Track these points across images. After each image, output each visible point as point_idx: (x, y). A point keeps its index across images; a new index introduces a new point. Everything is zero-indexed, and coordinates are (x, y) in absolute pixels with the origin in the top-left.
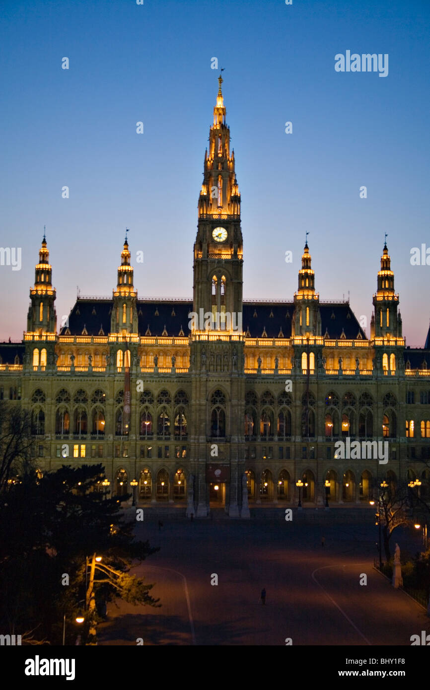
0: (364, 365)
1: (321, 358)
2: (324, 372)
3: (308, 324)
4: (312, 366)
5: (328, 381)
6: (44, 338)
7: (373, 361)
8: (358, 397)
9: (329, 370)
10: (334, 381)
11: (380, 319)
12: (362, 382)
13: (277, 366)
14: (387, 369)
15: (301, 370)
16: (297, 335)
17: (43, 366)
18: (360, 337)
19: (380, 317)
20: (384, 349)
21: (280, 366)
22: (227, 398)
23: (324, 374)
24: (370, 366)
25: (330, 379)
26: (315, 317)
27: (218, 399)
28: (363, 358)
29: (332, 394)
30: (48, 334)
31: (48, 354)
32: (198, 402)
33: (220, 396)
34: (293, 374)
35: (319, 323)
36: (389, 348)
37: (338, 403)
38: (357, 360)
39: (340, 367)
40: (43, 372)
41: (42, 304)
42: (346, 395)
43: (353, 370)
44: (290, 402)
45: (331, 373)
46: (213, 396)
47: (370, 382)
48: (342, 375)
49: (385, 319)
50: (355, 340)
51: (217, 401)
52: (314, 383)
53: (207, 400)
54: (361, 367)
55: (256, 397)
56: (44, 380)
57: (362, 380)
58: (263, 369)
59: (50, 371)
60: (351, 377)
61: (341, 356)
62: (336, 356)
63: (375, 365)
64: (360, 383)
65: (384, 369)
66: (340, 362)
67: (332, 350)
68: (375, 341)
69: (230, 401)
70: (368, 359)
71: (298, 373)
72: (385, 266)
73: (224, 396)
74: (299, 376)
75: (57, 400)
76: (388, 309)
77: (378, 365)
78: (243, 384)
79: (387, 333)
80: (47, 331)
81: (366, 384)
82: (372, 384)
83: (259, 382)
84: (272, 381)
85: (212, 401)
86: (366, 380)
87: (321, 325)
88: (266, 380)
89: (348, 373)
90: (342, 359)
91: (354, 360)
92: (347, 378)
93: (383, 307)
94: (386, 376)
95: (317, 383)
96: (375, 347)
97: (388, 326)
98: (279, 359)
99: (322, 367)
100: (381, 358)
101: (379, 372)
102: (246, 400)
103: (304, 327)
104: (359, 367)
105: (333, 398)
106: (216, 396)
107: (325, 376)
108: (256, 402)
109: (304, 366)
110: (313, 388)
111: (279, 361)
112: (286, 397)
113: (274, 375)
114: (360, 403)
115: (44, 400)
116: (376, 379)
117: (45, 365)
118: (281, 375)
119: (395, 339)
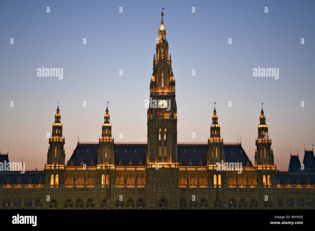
0: (251, 182)
1: (225, 178)
2: (227, 186)
3: (217, 157)
4: (220, 183)
5: (230, 192)
6: (57, 168)
7: (257, 180)
8: (248, 202)
9: (230, 185)
10: (233, 192)
11: (260, 154)
12: (251, 192)
13: (198, 183)
14: (266, 185)
15: (213, 185)
16: (210, 164)
17: (57, 185)
18: (248, 165)
19: (260, 152)
20: (264, 172)
21: (201, 183)
22: (169, 203)
23: (227, 188)
24: (255, 182)
25: (231, 191)
26: (221, 153)
27: (163, 203)
28: (251, 178)
29: (232, 200)
30: (60, 165)
31: (60, 178)
32: (151, 206)
33: (164, 202)
34: (209, 188)
35: (223, 156)
36: (266, 171)
37: (236, 206)
38: (247, 179)
39: (237, 183)
40: (56, 189)
41: (56, 147)
42: (241, 200)
43: (245, 185)
44: (207, 205)
45: (231, 187)
46: (160, 202)
47: (256, 192)
48: (239, 188)
49: (263, 154)
50: (245, 167)
51: (162, 205)
52: (221, 193)
53: (156, 204)
54: (250, 183)
55: (186, 202)
56: (57, 193)
57: (250, 191)
58: (190, 185)
59: (61, 188)
60: (244, 190)
61: (237, 177)
62: (234, 177)
63: (258, 182)
64: (250, 193)
65: (264, 184)
66: (236, 180)
67: (232, 173)
68: (257, 167)
69: (170, 204)
70: (254, 178)
71: (211, 187)
72: (262, 122)
73: (167, 202)
74: (212, 189)
75: (65, 206)
76: (265, 148)
77: (260, 182)
78: (178, 194)
79: (265, 162)
80: (59, 164)
81: (253, 193)
82: (257, 193)
83: (188, 193)
84: (195, 192)
85: (159, 205)
86: (253, 191)
87: (224, 158)
88: (192, 192)
89: (242, 187)
90: (238, 178)
91: (245, 179)
92: (241, 190)
93: (262, 147)
94: (265, 189)
95: (223, 193)
96: (258, 171)
97: (265, 158)
98: (200, 179)
99: (226, 183)
100: (262, 178)
101: (261, 186)
102: (180, 204)
103: (215, 159)
104: (248, 183)
105: (233, 202)
106: (162, 202)
107: (228, 189)
108: (186, 205)
109: (215, 183)
110: (221, 196)
111: (200, 180)
112: (204, 202)
113: (197, 189)
114: (250, 205)
115: (57, 206)
116: (259, 191)
117: (58, 184)
118: (201, 188)
119: (270, 166)
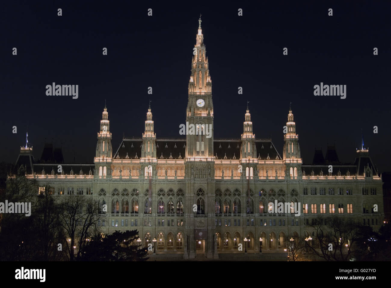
0: (280, 173)
1: (257, 170)
2: (258, 178)
3: (249, 152)
4: (252, 175)
5: (261, 183)
6: (105, 161)
7: (285, 171)
8: (277, 192)
9: (261, 177)
10: (264, 183)
11: (288, 148)
12: (279, 183)
13: (232, 175)
14: (293, 176)
15: (246, 177)
16: (243, 157)
17: (105, 176)
18: (277, 158)
19: (288, 147)
20: (291, 165)
21: (234, 175)
22: (205, 192)
23: (258, 179)
24: (283, 174)
25: (261, 182)
26: (253, 148)
27: (200, 193)
28: (280, 170)
29: (263, 190)
30: (107, 158)
31: (108, 169)
32: (189, 195)
33: (202, 192)
34: (241, 179)
35: (255, 151)
36: (293, 164)
37: (266, 195)
38: (276, 171)
39: (267, 175)
40: (104, 179)
41: (104, 142)
42: (270, 190)
43: (274, 177)
44: (240, 195)
45: (262, 178)
46: (197, 192)
47: (283, 183)
48: (268, 179)
49: (291, 148)
50: (275, 160)
51: (200, 194)
52: (253, 184)
53: (194, 194)
54: (278, 175)
55: (221, 192)
56: (105, 184)
57: (279, 182)
58: (225, 177)
59: (108, 178)
60: (273, 181)
61: (267, 169)
62: (265, 169)
63: (286, 174)
64: (278, 184)
65: (291, 176)
66: (267, 172)
67: (262, 166)
68: (285, 160)
69: (207, 194)
70: (282, 170)
71: (244, 178)
72: (290, 120)
73: (204, 192)
74: (245, 180)
75: (112, 194)
76: (292, 143)
77: (288, 174)
78: (214, 185)
79: (292, 156)
80: (107, 157)
81: (281, 184)
82: (284, 184)
83: (223, 184)
84: (230, 183)
85: (197, 194)
86: (281, 182)
87: (256, 152)
88: (226, 183)
89: (271, 178)
90: (268, 170)
91: (274, 171)
92: (271, 181)
93: (290, 142)
94: (292, 180)
95: (255, 184)
96: (285, 164)
97: (293, 152)
98: (233, 171)
99: (257, 175)
100: (289, 170)
101: (288, 178)
102: (215, 194)
103: (247, 153)
104: (277, 175)
105: (263, 192)
106: (199, 192)
107: (259, 180)
108: (221, 195)
109: (247, 175)
110: (252, 187)
111: (234, 172)
112: (238, 192)
113: (231, 180)
114: (278, 195)
115: (105, 195)
116: (287, 182)
117: (106, 175)
118: (235, 180)
119: (296, 159)
